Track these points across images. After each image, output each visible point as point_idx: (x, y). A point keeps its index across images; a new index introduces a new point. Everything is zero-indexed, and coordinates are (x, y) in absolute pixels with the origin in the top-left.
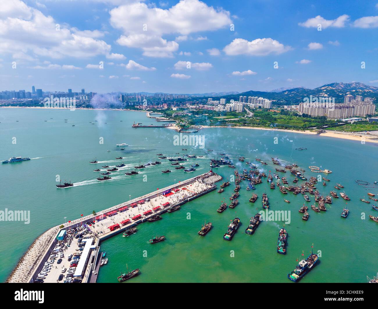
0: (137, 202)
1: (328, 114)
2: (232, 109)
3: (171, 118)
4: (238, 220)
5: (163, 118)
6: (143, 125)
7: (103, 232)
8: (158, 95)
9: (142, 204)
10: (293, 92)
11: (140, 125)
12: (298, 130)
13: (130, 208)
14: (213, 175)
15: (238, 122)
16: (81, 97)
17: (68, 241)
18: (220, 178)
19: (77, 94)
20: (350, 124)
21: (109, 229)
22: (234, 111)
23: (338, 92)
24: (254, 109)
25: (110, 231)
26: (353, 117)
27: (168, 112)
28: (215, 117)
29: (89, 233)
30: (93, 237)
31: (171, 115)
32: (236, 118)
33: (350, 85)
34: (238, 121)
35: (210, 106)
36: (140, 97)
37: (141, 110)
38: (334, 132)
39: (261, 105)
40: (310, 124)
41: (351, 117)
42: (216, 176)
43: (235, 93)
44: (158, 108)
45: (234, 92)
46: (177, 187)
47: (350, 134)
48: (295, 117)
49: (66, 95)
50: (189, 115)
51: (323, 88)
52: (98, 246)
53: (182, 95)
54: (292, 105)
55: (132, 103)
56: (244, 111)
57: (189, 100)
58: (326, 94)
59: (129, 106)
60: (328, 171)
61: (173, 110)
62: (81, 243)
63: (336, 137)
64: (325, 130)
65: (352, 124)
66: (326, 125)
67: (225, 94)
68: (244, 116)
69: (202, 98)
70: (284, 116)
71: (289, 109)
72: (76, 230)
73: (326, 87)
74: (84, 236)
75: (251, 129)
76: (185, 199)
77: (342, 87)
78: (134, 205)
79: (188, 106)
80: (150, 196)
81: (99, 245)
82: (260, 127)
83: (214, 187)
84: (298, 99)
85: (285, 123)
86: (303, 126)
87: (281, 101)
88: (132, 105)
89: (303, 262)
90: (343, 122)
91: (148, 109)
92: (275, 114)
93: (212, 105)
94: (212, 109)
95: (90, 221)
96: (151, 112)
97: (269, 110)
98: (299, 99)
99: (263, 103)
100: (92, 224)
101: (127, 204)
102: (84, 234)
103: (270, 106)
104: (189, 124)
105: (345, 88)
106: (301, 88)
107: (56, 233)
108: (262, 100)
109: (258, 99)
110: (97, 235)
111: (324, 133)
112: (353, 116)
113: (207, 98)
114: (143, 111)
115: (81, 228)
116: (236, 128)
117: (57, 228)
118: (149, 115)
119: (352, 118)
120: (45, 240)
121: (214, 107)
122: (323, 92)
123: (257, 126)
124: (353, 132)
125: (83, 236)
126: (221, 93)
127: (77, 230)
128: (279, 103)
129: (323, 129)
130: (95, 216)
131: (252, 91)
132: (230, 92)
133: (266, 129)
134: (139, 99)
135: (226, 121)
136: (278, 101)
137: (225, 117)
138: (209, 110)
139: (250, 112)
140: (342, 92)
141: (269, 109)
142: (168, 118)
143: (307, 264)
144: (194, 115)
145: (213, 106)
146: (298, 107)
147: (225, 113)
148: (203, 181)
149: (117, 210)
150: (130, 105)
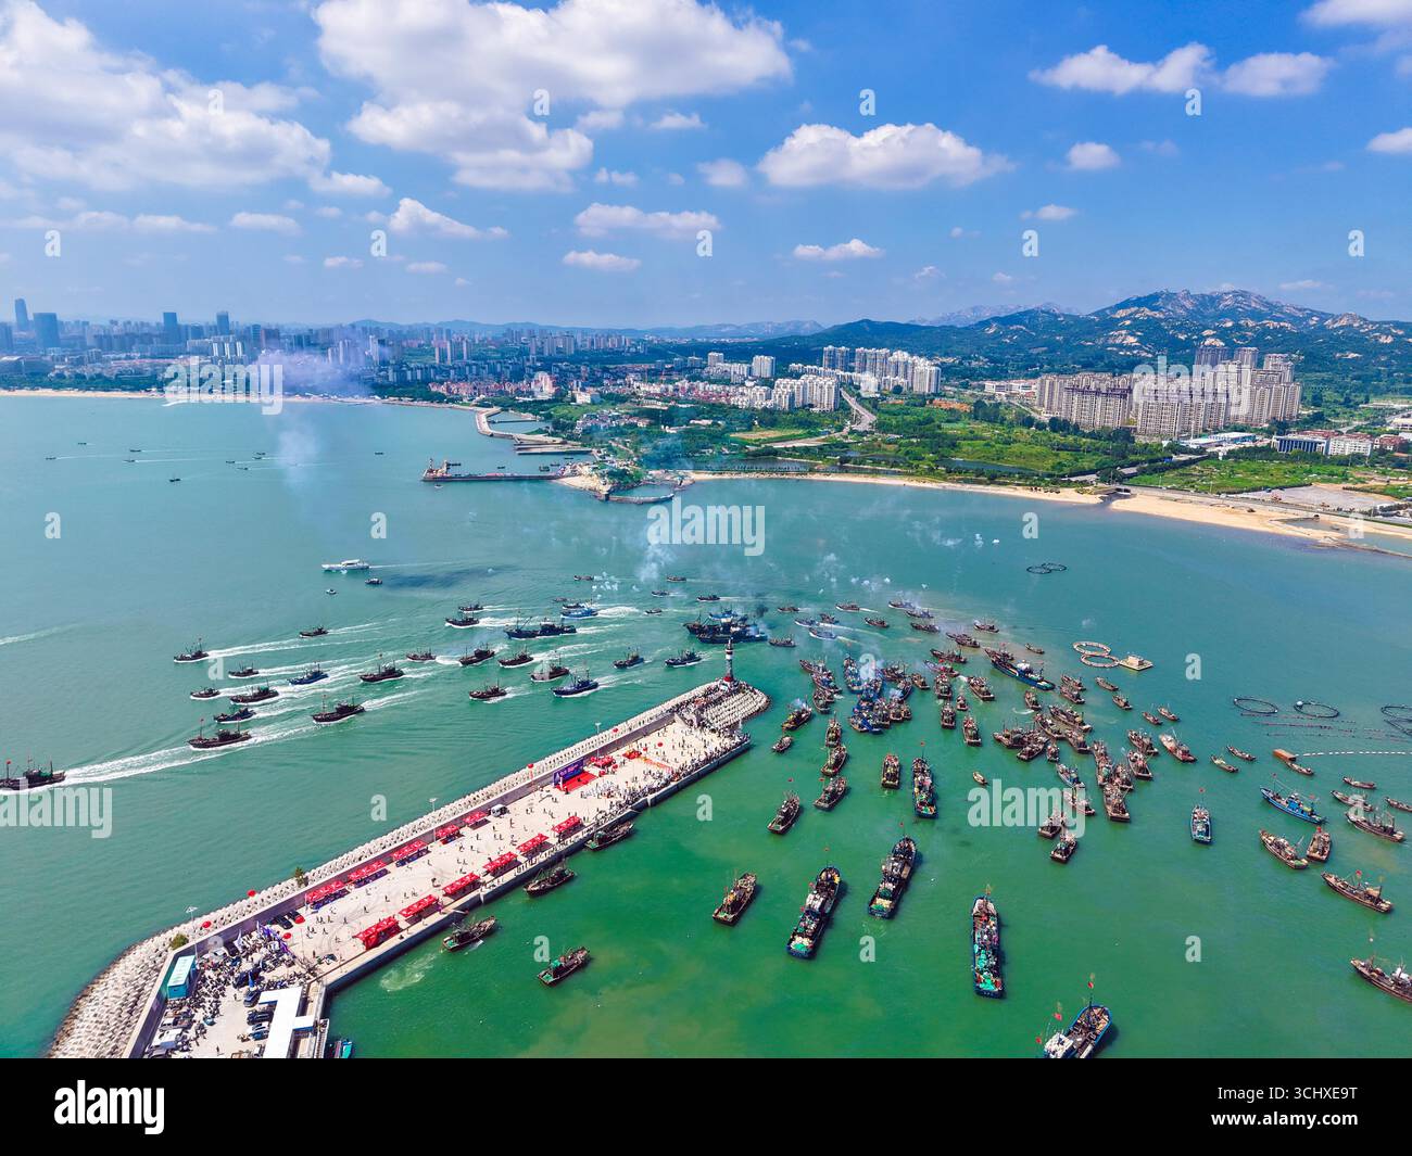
0: (461, 821)
1: (1140, 418)
2: (798, 401)
3: (570, 438)
4: (832, 879)
5: (540, 437)
6: (464, 471)
7: (338, 957)
8: (519, 334)
9: (476, 825)
10: (1015, 327)
11: (454, 471)
12: (1034, 486)
13: (436, 847)
14: (737, 692)
15: (821, 452)
16: (215, 346)
17: (207, 999)
18: (760, 700)
19: (198, 332)
20: (1216, 462)
21: (359, 942)
22: (804, 406)
23: (1173, 327)
24: (878, 395)
25: (362, 948)
26: (1227, 428)
27: (559, 411)
28: (737, 435)
29: (283, 960)
30: (299, 976)
31: (573, 426)
32: (811, 435)
33: (1214, 300)
34: (820, 448)
35: (715, 387)
36: (449, 344)
37: (453, 401)
38: (1160, 494)
39: (900, 380)
40: (1076, 460)
41: (1217, 431)
42: (748, 696)
43: (806, 330)
44: (519, 392)
45: (804, 323)
46: (604, 750)
47: (1214, 501)
48: (1025, 431)
49: (156, 336)
50: (641, 424)
51: (1121, 313)
52: (323, 1016)
53: (608, 334)
54: (1014, 377)
55: (419, 372)
56: (842, 407)
57: (636, 358)
58: (1133, 335)
59: (408, 384)
60: (1141, 663)
61: (579, 401)
62: (258, 1008)
63: (1166, 515)
64: (1127, 487)
65: (1220, 458)
66: (1133, 464)
67: (768, 332)
68: (840, 429)
69: (685, 350)
70: (985, 425)
71: (1004, 394)
72: (233, 951)
73: (1133, 309)
74: (267, 976)
75: (866, 484)
76: (636, 800)
77: (1189, 306)
78: (449, 834)
79: (636, 384)
80: (508, 791)
81: (326, 1012)
82: (899, 473)
83: (740, 744)
84: (1035, 351)
85: (988, 458)
86: (1053, 468)
87: (974, 364)
88: (419, 377)
89: (1061, 1042)
90: (1191, 452)
91: (482, 396)
92: (953, 415)
93: (725, 380)
94: (723, 400)
95: (286, 911)
96: (496, 409)
97: (931, 402)
98: (1038, 354)
99: (910, 372)
100: (293, 923)
101: (424, 832)
102: (264, 967)
103: (933, 383)
104: (640, 464)
105: (1199, 312)
106: (1042, 312)
107: (158, 971)
108: (906, 363)
109: (890, 359)
110: (314, 968)
111: (1126, 497)
112: (1225, 427)
113: (703, 350)
114: (462, 404)
115: (250, 942)
116: (811, 481)
117: (160, 950)
118: (486, 428)
119: (1222, 435)
120: (117, 1006)
121: (731, 389)
122: (1122, 328)
123: (886, 473)
124: (1223, 496)
125: (261, 974)
126: (753, 324)
127: (238, 951)
128: (966, 369)
129: (1121, 482)
130: (304, 889)
131: (867, 321)
132: (788, 324)
133: (922, 485)
134: (443, 357)
135: (776, 453)
136: (961, 363)
137: (772, 434)
138: (713, 404)
139: (863, 411)
140: (1188, 330)
141: (929, 395)
142: (559, 440)
143: (1072, 1049)
144: (657, 424)
145: (727, 388)
146: (1035, 385)
147: (770, 418)
148: (700, 719)
149: (386, 858)
150: (409, 378)
